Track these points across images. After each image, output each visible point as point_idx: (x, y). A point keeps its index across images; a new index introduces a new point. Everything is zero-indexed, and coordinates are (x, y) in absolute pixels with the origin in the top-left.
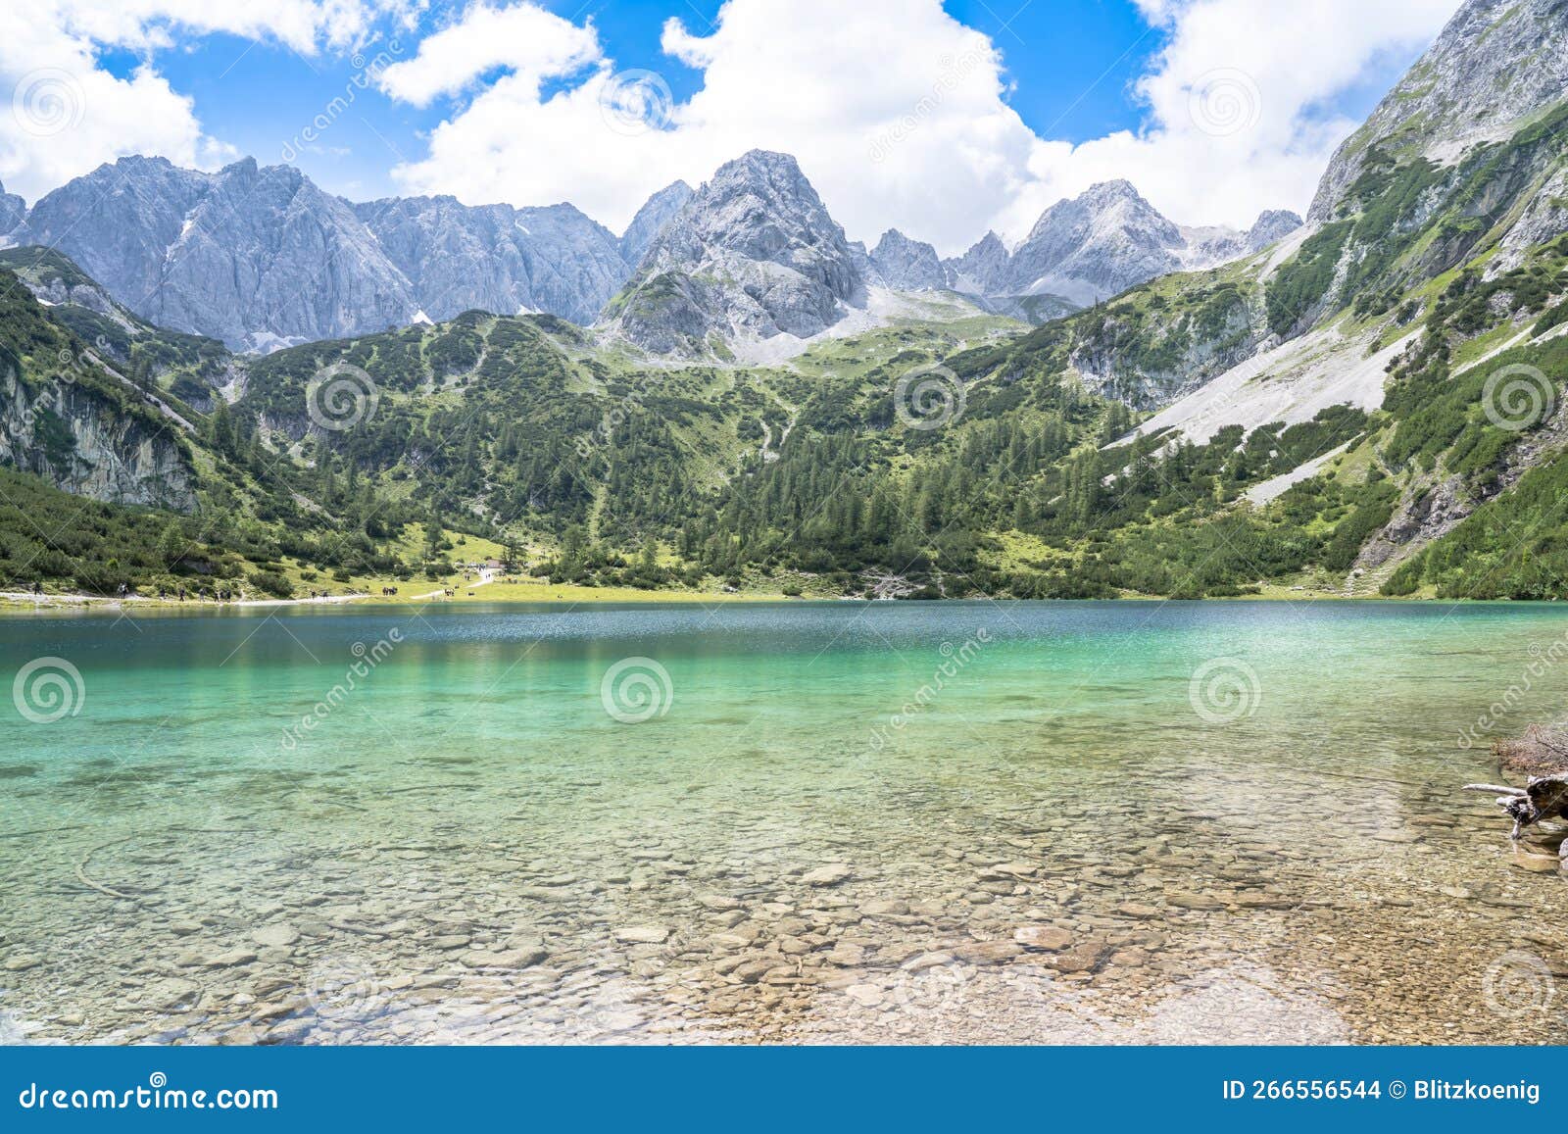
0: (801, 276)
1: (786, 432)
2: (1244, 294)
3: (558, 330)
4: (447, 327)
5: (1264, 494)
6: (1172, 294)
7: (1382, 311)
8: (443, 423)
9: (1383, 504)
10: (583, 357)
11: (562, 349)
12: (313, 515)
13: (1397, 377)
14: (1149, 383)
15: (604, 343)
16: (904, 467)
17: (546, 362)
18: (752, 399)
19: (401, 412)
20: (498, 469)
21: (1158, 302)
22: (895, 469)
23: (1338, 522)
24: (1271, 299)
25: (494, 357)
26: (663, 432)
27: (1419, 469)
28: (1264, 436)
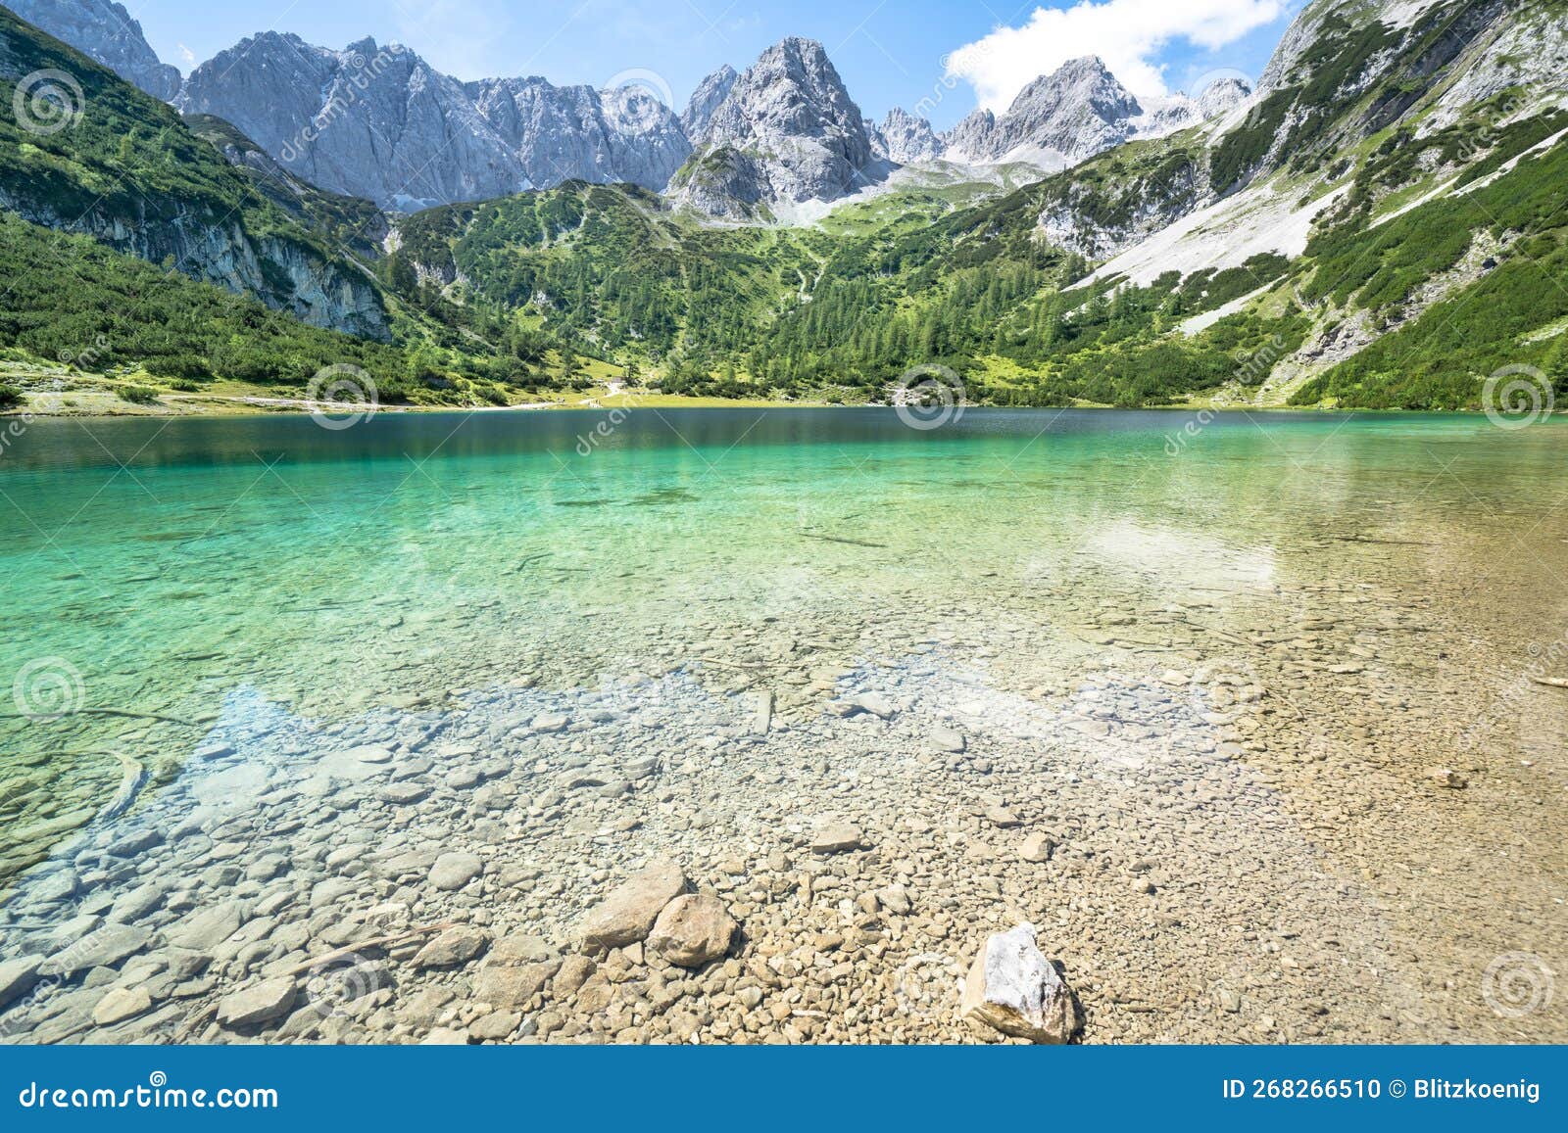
0: (827, 151)
1: (817, 280)
2: (1193, 158)
3: (641, 196)
4: (554, 193)
5: (1195, 326)
6: (1131, 160)
7: (1316, 168)
8: (559, 271)
9: (1297, 334)
10: (660, 218)
11: (645, 212)
12: (477, 343)
13: (1320, 227)
14: (1103, 236)
15: (676, 208)
16: (907, 307)
17: (636, 224)
18: (791, 253)
19: (527, 262)
20: (605, 308)
21: (1118, 168)
22: (900, 307)
23: (1255, 348)
24: (1216, 159)
25: (594, 217)
26: (726, 281)
27: (1331, 306)
28: (1198, 280)
